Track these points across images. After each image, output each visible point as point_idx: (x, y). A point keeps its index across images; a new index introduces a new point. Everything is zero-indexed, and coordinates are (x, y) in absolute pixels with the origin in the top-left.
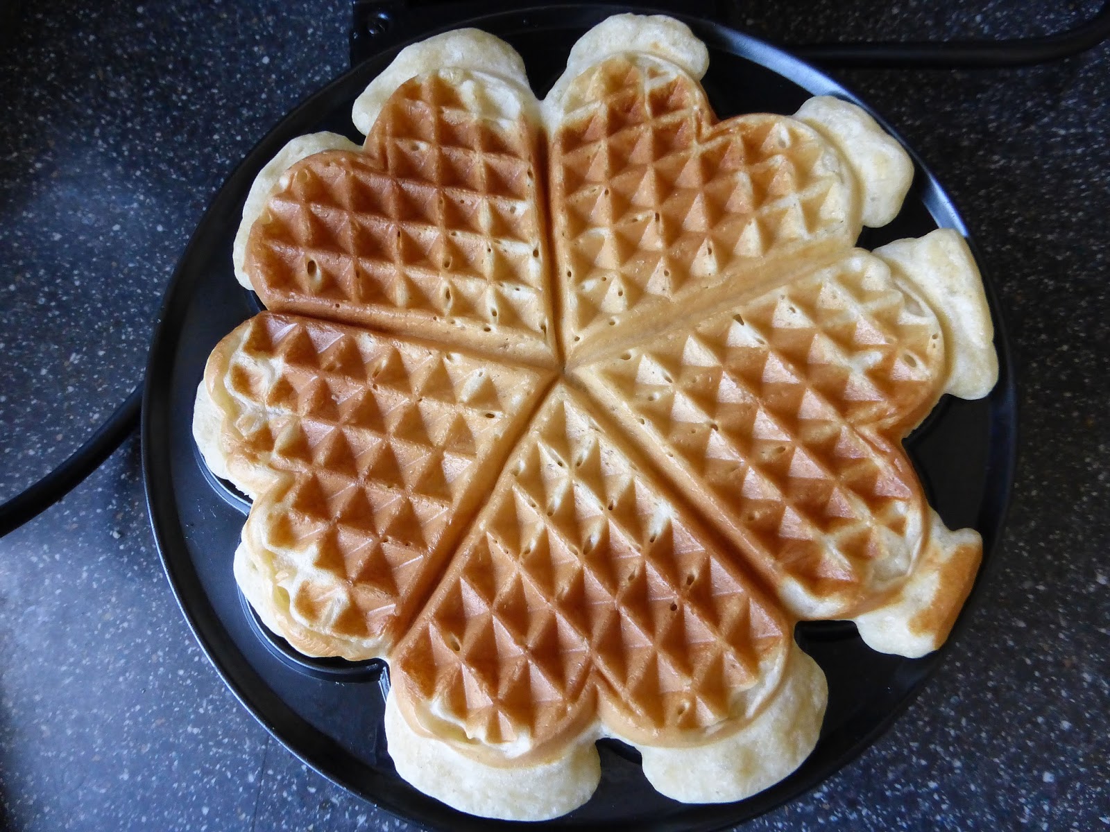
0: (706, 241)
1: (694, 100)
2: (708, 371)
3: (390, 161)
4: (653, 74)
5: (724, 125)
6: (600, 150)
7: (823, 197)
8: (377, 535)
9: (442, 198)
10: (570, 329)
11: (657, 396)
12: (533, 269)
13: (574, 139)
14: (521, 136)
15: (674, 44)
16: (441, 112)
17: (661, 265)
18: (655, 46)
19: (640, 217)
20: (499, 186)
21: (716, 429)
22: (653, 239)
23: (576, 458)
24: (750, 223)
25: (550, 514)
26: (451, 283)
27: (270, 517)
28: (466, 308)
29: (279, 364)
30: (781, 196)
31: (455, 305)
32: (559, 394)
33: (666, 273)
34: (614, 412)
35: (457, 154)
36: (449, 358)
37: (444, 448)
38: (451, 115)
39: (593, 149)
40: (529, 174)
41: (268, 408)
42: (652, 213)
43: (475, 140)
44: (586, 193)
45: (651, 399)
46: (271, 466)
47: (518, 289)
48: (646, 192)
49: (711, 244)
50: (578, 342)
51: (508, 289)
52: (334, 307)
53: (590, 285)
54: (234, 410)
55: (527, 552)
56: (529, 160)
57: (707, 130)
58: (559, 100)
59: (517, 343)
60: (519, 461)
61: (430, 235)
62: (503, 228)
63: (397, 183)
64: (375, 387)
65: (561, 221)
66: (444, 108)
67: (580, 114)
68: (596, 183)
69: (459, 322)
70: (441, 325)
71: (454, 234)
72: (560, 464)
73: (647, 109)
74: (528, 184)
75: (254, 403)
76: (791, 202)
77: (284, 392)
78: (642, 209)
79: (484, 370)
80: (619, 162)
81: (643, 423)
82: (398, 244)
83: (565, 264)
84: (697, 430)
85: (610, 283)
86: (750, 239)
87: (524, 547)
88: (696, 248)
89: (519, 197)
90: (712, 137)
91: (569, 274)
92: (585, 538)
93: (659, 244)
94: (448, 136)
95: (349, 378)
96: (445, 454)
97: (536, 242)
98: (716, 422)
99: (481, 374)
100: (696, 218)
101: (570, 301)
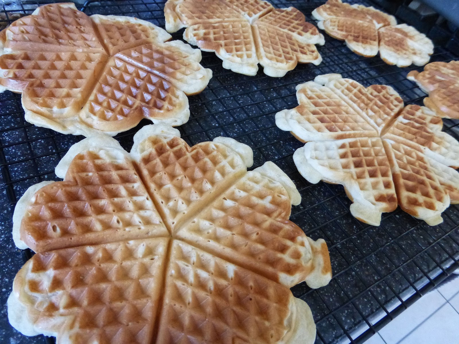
0: (204, 180)
1: (182, 143)
2: (223, 218)
3: (78, 181)
4: (165, 138)
5: (194, 147)
6: (157, 161)
7: (233, 159)
8: (124, 324)
9: (105, 189)
10: (170, 220)
11: (210, 231)
12: (149, 204)
13: (147, 160)
14: (127, 163)
15: (168, 130)
16: (94, 162)
17: (193, 190)
18: (162, 131)
19: (180, 178)
20: (125, 180)
21: (234, 235)
22: (187, 183)
23: (192, 262)
24: (215, 171)
25: (191, 285)
26: (119, 216)
27: (70, 337)
28: (128, 224)
29: (51, 272)
30: (220, 162)
31: (123, 224)
32: (176, 243)
33: (196, 192)
34: (197, 243)
35: (105, 173)
36: (128, 243)
37: (139, 278)
38: (98, 162)
39: (154, 162)
40: (135, 174)
41: (50, 294)
42: (183, 176)
43: (110, 168)
44: (158, 175)
45: (208, 233)
46: (62, 315)
47: (146, 212)
48: (178, 170)
49: (206, 180)
50: (174, 224)
51: (142, 213)
52: (70, 239)
53: (171, 204)
54: (32, 301)
55: (189, 304)
56: (133, 169)
57: (190, 149)
58: (136, 151)
59: (152, 230)
60: (172, 271)
61: (104, 202)
62: (132, 193)
63: (84, 188)
64: (100, 265)
65: (152, 186)
66: (95, 160)
67: (146, 153)
68: (160, 172)
69: (127, 229)
70: (120, 232)
71: (113, 200)
72: (187, 266)
73: (168, 147)
74: (136, 177)
75: (42, 295)
76: (224, 163)
77: (57, 284)
78: (179, 175)
79: (144, 243)
80: (166, 164)
81: (209, 241)
82: (91, 209)
83: (159, 199)
84: (229, 237)
85: (178, 201)
86: (218, 175)
87: (187, 302)
88: (202, 183)
89: (134, 182)
90: (192, 150)
91: (162, 203)
92: (208, 289)
93: (189, 184)
94: (99, 169)
95: (87, 266)
96: (140, 281)
97: (146, 195)
98: (234, 232)
99: (143, 245)
100: (198, 174)
101: (166, 211)
